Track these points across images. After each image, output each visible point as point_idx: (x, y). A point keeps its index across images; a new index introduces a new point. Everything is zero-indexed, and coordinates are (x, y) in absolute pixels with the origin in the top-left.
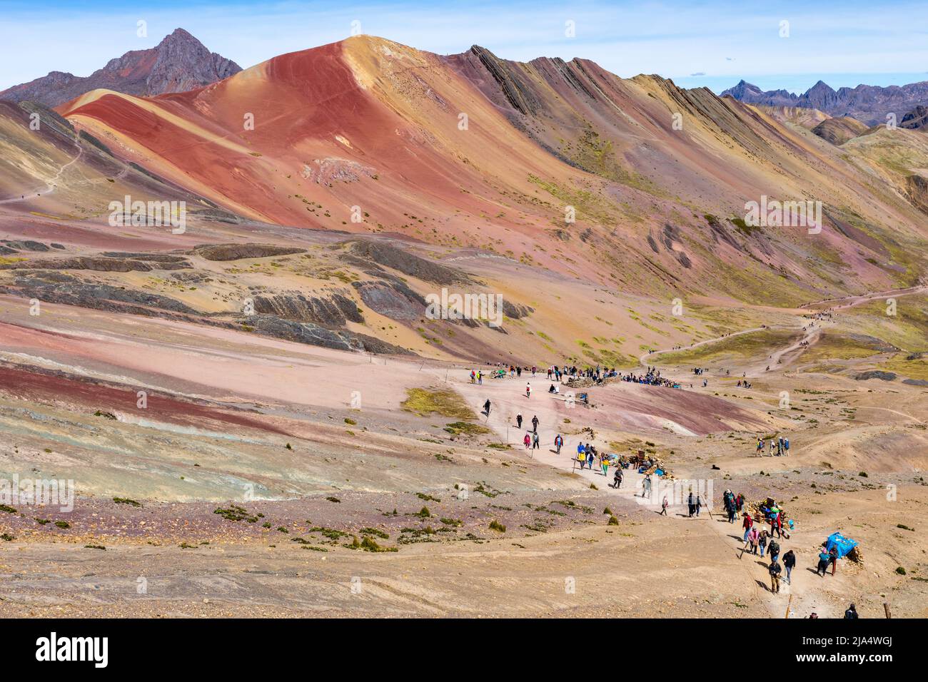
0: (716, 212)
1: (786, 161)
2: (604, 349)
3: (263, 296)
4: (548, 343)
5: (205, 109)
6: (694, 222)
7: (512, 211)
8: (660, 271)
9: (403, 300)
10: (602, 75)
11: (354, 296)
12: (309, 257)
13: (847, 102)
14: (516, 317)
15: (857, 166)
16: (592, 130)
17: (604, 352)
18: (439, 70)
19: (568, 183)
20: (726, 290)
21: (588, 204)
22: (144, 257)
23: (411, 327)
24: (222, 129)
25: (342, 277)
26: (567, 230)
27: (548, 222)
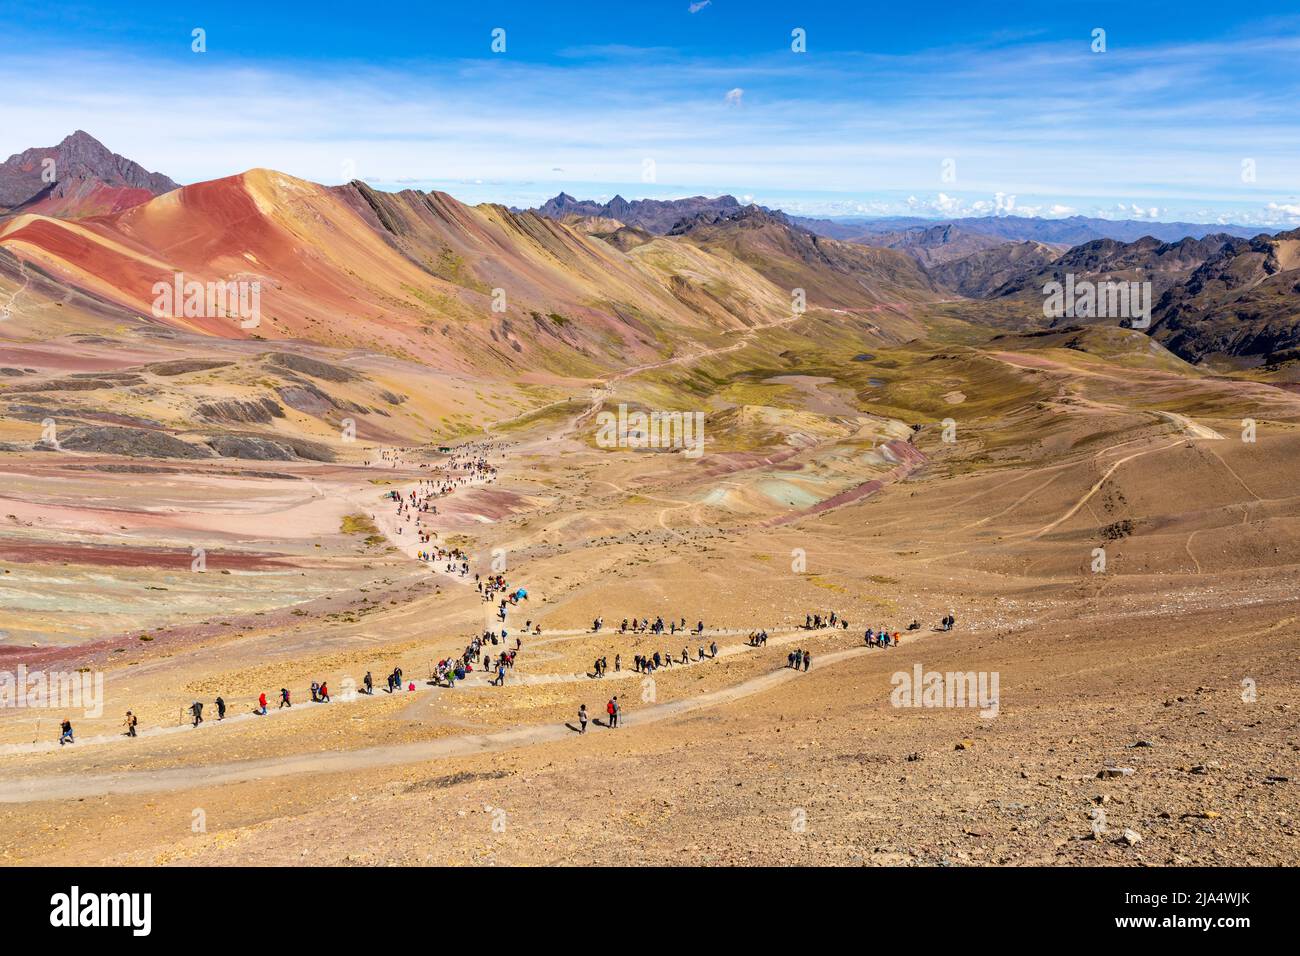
0: (538, 310)
1: (588, 267)
2: (458, 422)
3: (207, 403)
4: (420, 421)
5: (128, 230)
6: (524, 317)
7: (391, 313)
8: (499, 355)
9: (313, 398)
10: (454, 204)
11: (276, 398)
12: (238, 368)
13: (636, 212)
14: (397, 404)
15: (638, 269)
16: (448, 247)
17: (459, 425)
18: (326, 199)
19: (431, 290)
20: (545, 367)
21: (446, 305)
22: (106, 377)
23: (320, 418)
24: (147, 249)
25: (266, 384)
26: (431, 327)
27: (416, 321)
